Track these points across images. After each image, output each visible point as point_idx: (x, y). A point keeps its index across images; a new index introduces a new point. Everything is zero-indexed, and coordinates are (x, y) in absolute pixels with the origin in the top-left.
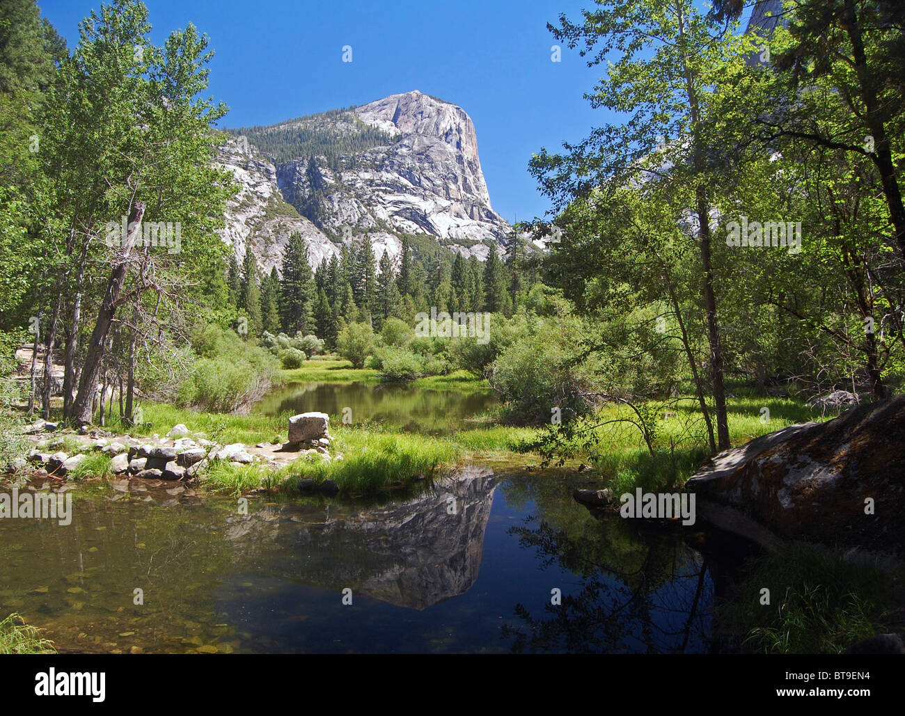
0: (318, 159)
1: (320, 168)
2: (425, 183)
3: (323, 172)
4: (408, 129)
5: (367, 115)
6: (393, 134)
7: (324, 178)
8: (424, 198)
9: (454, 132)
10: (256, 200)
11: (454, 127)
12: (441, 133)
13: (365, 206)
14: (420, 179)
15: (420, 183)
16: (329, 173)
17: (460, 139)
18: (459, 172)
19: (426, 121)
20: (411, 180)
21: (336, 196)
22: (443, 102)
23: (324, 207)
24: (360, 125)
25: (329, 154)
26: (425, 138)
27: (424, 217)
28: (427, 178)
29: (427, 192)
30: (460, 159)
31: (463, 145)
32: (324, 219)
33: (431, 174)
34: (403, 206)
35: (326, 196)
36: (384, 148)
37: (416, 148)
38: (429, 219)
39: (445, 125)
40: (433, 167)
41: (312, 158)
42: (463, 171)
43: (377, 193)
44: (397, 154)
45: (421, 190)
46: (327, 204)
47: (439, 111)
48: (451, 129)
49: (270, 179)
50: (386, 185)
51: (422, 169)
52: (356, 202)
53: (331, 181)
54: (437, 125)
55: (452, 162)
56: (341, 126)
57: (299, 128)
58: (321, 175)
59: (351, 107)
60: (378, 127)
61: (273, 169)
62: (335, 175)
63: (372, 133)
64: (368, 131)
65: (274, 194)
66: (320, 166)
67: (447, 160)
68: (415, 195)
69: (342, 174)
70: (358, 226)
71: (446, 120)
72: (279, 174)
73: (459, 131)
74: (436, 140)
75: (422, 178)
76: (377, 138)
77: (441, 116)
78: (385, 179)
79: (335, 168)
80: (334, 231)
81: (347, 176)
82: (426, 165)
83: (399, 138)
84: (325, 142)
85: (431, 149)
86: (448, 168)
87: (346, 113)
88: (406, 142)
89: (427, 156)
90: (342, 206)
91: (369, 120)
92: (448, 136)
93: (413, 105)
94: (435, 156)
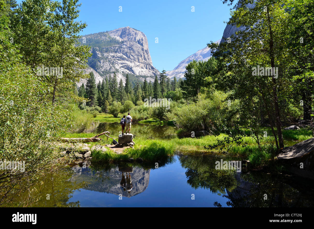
0: (96, 49)
1: (96, 52)
2: (131, 57)
3: (97, 53)
4: (126, 39)
5: (112, 34)
6: (120, 41)
7: (98, 55)
8: (131, 62)
9: (141, 40)
11: (141, 39)
12: (136, 41)
13: (112, 64)
14: (129, 56)
15: (130, 57)
16: (99, 54)
17: (143, 43)
18: (142, 54)
19: (131, 37)
20: (127, 56)
21: (102, 61)
22: (137, 30)
23: (98, 64)
24: (109, 37)
25: (99, 47)
26: (131, 42)
27: (131, 68)
28: (132, 55)
29: (132, 60)
30: (143, 49)
31: (144, 45)
32: (98, 68)
33: (133, 54)
34: (124, 65)
35: (98, 61)
36: (118, 45)
37: (128, 45)
38: (133, 69)
39: (138, 38)
40: (134, 52)
41: (94, 48)
42: (144, 53)
43: (115, 60)
44: (122, 47)
45: (130, 59)
46: (99, 64)
47: (136, 34)
48: (140, 40)
50: (118, 57)
51: (130, 53)
52: (109, 63)
53: (100, 56)
54: (135, 38)
55: (140, 50)
56: (103, 38)
57: (89, 38)
58: (97, 54)
59: (107, 31)
60: (116, 38)
62: (102, 54)
63: (114, 40)
64: (112, 39)
66: (96, 51)
67: (139, 49)
68: (128, 61)
69: (104, 54)
70: (109, 71)
71: (138, 36)
73: (142, 40)
74: (135, 43)
75: (130, 56)
76: (115, 42)
77: (136, 35)
78: (118, 56)
79: (101, 52)
80: (101, 72)
81: (106, 54)
82: (132, 51)
83: (123, 42)
84: (98, 43)
85: (133, 46)
86: (139, 52)
87: (105, 33)
88: (125, 43)
89: (132, 48)
90: (104, 64)
91: (113, 36)
92: (139, 42)
93: (127, 31)
94: (135, 48)
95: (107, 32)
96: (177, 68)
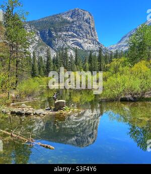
0: (51, 29)
2: (81, 35)
3: (52, 33)
4: (75, 19)
6: (71, 21)
8: (80, 39)
10: (35, 41)
12: (84, 20)
13: (64, 42)
15: (79, 35)
16: (54, 33)
17: (90, 21)
19: (80, 17)
20: (76, 33)
21: (56, 39)
22: (85, 11)
23: (53, 42)
24: (62, 19)
25: (54, 28)
26: (80, 22)
27: (80, 44)
28: (81, 33)
30: (90, 27)
31: (91, 23)
32: (53, 46)
34: (74, 41)
35: (53, 39)
36: (69, 25)
37: (78, 25)
38: (82, 45)
39: (85, 18)
40: (83, 30)
41: (49, 29)
42: (91, 31)
43: (67, 38)
44: (72, 27)
48: (87, 19)
49: (38, 35)
51: (80, 31)
52: (62, 41)
53: (55, 35)
54: (83, 18)
55: (88, 28)
56: (57, 19)
57: (45, 20)
60: (67, 19)
61: (39, 32)
63: (65, 21)
65: (40, 39)
66: (52, 31)
67: (86, 28)
68: (78, 38)
70: (62, 48)
71: (86, 16)
72: (41, 33)
73: (89, 19)
74: (83, 22)
76: (67, 22)
77: (84, 15)
78: (69, 34)
79: (56, 32)
80: (56, 49)
81: (59, 34)
82: (81, 29)
83: (73, 22)
84: (53, 24)
85: (82, 25)
86: (87, 30)
87: (58, 15)
88: (75, 23)
89: (81, 27)
90: (58, 42)
91: (64, 17)
92: (86, 21)
93: (77, 12)
94: (83, 27)
95: (60, 14)
96: (120, 42)
